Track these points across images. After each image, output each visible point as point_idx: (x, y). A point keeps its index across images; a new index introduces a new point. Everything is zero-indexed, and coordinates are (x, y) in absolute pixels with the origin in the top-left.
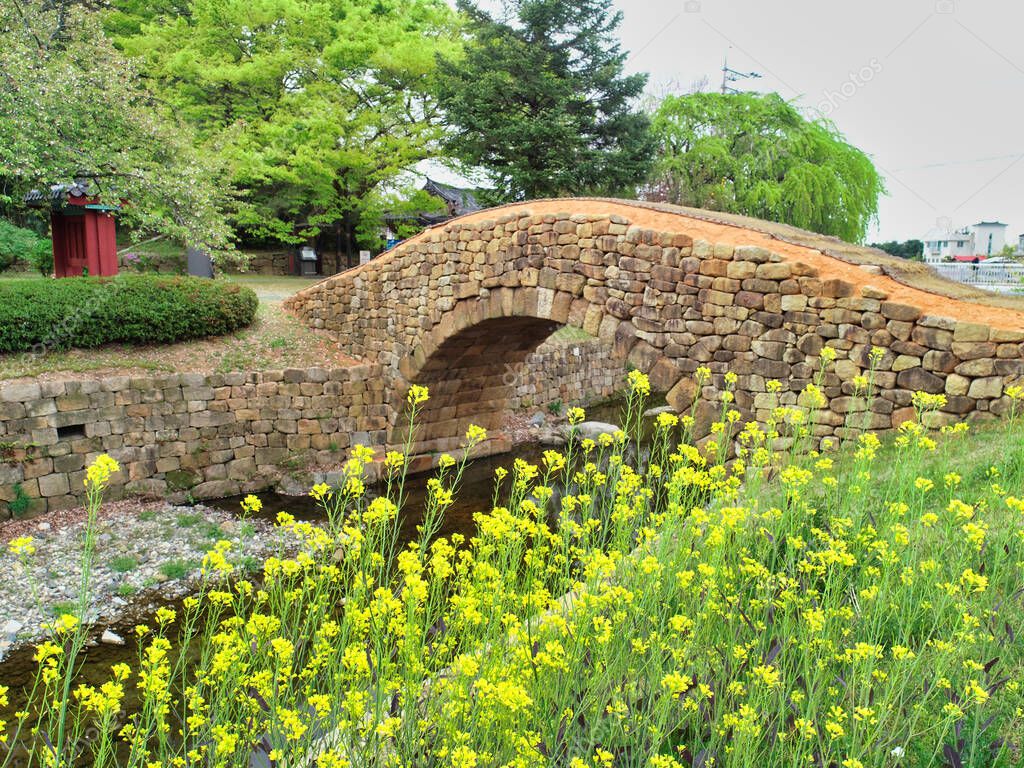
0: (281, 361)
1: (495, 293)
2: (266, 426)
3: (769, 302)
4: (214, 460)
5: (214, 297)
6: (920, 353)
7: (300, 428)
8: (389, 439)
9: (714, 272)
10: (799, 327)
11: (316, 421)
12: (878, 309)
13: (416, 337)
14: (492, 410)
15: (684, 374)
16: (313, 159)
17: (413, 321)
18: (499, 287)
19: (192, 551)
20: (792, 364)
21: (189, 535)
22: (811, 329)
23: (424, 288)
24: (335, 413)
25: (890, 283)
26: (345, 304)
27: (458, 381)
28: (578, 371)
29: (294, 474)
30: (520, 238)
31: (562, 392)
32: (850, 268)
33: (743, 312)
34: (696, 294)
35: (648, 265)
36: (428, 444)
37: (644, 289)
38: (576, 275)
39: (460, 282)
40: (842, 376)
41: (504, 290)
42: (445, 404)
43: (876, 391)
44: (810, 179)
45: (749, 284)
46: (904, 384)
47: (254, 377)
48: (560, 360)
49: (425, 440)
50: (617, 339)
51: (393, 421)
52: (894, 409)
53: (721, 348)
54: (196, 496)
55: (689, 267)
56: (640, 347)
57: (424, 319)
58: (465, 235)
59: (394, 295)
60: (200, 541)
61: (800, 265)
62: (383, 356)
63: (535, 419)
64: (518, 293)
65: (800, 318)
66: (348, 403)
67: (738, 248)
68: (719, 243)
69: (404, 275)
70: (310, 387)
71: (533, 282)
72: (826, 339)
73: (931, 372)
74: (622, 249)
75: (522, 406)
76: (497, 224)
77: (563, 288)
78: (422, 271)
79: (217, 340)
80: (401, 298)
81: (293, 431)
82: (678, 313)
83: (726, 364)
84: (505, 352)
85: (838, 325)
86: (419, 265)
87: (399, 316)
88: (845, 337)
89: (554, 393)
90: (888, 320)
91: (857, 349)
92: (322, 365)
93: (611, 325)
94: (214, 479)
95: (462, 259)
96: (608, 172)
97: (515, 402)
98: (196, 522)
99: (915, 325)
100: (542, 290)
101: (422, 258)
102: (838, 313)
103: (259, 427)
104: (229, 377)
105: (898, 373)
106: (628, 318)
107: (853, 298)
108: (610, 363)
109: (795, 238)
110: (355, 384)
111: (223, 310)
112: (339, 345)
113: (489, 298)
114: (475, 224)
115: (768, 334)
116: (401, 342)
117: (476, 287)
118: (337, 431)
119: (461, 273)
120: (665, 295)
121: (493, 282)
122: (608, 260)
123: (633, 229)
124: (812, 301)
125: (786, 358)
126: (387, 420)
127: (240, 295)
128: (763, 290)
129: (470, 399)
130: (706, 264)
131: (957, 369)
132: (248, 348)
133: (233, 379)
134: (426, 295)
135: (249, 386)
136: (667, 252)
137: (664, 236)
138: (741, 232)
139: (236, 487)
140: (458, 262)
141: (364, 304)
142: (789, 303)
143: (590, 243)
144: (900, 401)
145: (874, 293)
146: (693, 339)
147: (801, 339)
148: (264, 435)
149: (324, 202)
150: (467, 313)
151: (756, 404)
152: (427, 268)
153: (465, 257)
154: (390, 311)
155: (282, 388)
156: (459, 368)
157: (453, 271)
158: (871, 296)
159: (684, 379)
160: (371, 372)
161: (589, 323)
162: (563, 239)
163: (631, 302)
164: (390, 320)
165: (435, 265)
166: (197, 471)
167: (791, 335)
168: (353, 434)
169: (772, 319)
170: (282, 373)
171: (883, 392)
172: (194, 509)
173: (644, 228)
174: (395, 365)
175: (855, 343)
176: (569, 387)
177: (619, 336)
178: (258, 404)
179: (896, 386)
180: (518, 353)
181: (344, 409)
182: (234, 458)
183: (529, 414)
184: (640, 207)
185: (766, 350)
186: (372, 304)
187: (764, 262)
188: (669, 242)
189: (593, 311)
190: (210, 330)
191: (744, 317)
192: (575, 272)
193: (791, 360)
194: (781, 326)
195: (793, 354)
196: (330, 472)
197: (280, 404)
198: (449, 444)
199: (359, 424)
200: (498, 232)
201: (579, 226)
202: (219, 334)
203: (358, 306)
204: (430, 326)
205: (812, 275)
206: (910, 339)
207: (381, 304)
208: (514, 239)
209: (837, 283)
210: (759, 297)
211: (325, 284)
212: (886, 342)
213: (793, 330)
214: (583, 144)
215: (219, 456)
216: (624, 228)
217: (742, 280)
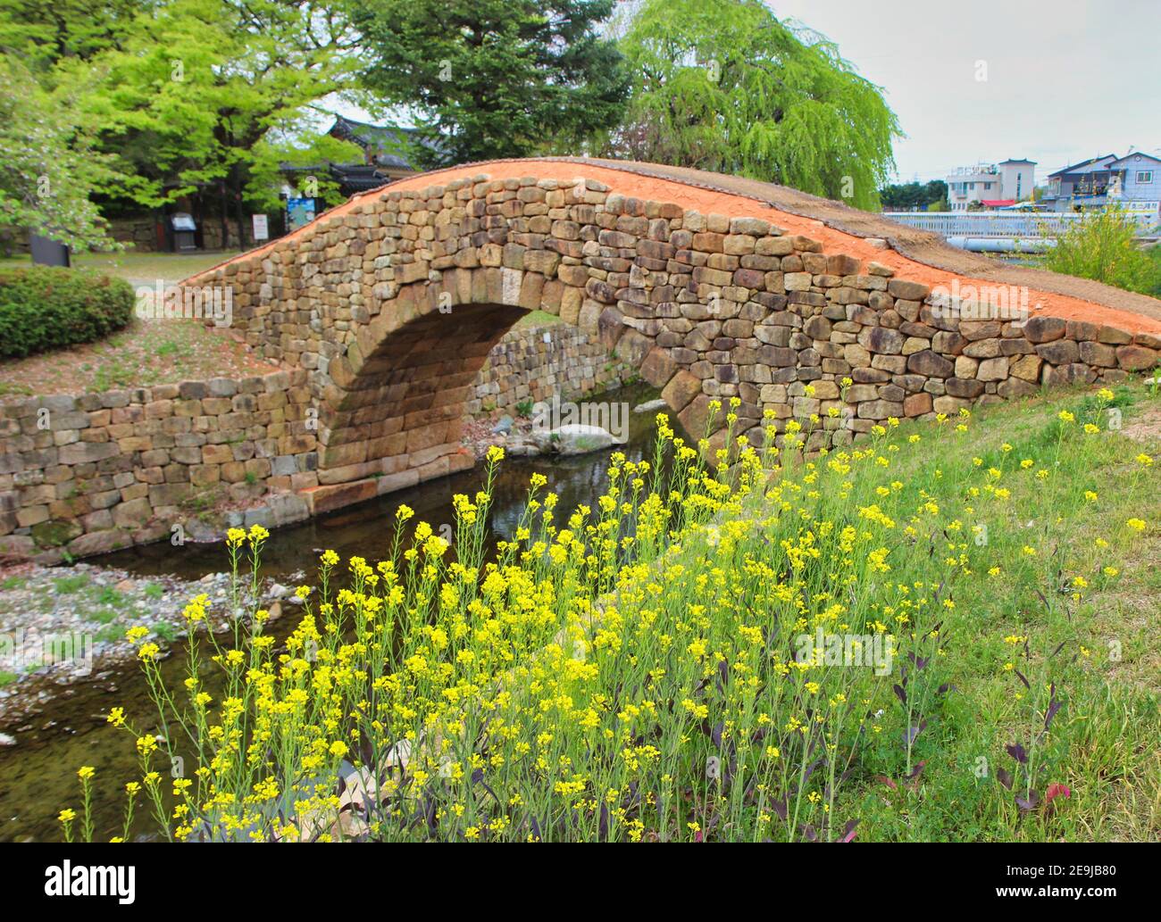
0: (174, 372)
1: (449, 276)
2: (161, 456)
3: (771, 281)
4: (95, 504)
5: (76, 293)
6: (929, 335)
7: (205, 457)
8: (321, 462)
9: (708, 248)
10: (804, 308)
11: (225, 446)
12: (885, 287)
13: (350, 333)
14: (448, 418)
15: (681, 366)
16: (184, 100)
17: (344, 313)
18: (453, 268)
19: (84, 622)
20: (799, 351)
21: (75, 603)
22: (816, 310)
23: (357, 271)
24: (249, 434)
25: (897, 258)
26: (252, 294)
27: (405, 385)
28: (550, 362)
29: (202, 515)
30: (476, 208)
31: (531, 389)
32: (855, 241)
33: (743, 293)
34: (690, 273)
35: (633, 240)
36: (371, 466)
37: (630, 268)
38: (547, 253)
39: (403, 263)
40: (852, 362)
41: (458, 271)
42: (389, 415)
43: (886, 378)
44: (812, 120)
45: (748, 261)
46: (914, 368)
47: (141, 395)
48: (528, 350)
49: (366, 461)
50: (600, 327)
51: (325, 440)
52: (906, 396)
53: (721, 334)
54: (74, 553)
55: (680, 242)
56: (628, 336)
57: (358, 310)
58: (408, 205)
59: (317, 281)
60: (93, 609)
61: (802, 239)
62: (308, 358)
63: (501, 425)
64: (478, 275)
65: (805, 299)
66: (265, 420)
67: (734, 219)
68: (712, 214)
69: (329, 256)
70: (214, 404)
71: (496, 262)
72: (833, 321)
73: (940, 354)
74: (602, 220)
75: (483, 410)
76: (446, 190)
77: (533, 268)
78: (352, 250)
79: (86, 349)
80: (327, 285)
81: (196, 460)
82: (670, 295)
83: (728, 353)
84: (461, 347)
85: (845, 305)
86: (348, 242)
87: (326, 307)
88: (853, 319)
89: (522, 391)
90: (895, 299)
91: (866, 332)
92: (229, 375)
93: (592, 312)
94: (96, 529)
95: (404, 234)
96: (572, 112)
97: (474, 405)
98: (81, 586)
99: (923, 304)
100: (507, 271)
101: (352, 234)
102: (844, 292)
103: (151, 459)
104: (108, 397)
105: (908, 356)
106: (613, 302)
107: (859, 276)
108: (589, 349)
109: (797, 206)
110: (273, 396)
111: (90, 310)
112: (247, 347)
113: (440, 282)
114: (419, 191)
115: (771, 318)
116: (331, 340)
117: (424, 268)
118: (254, 457)
119: (404, 251)
120: (654, 274)
121: (445, 262)
122: (585, 233)
123: (614, 197)
124: (817, 280)
125: (793, 344)
126: (317, 440)
127: (112, 288)
128: (762, 267)
129: (421, 406)
130: (699, 238)
131: (965, 350)
132: (127, 357)
133: (113, 399)
134: (360, 280)
135: (135, 406)
136: (654, 224)
137: (650, 205)
138: (736, 200)
139: (126, 537)
140: (399, 238)
141: (278, 293)
142: (792, 281)
143: (562, 214)
144: (911, 387)
145: (881, 270)
146: (689, 326)
147: (808, 322)
148: (158, 469)
149: (200, 154)
150: (414, 301)
151: (763, 397)
152: (360, 246)
153: (407, 232)
154: (313, 302)
155: (178, 407)
156: (406, 368)
157: (393, 250)
158: (877, 273)
159: (681, 372)
160: (293, 379)
161: (567, 309)
162: (530, 208)
163: (616, 284)
164: (314, 313)
165: (369, 242)
166: (74, 521)
167: (796, 318)
168: (274, 459)
169: (775, 300)
170: (176, 387)
171: (894, 378)
172: (76, 570)
173: (626, 196)
174: (323, 370)
175: (863, 326)
176: (541, 382)
177: (603, 324)
178: (148, 430)
179: (907, 371)
180: (478, 345)
181: (261, 429)
182: (121, 500)
183: (493, 419)
184: (620, 170)
185: (771, 335)
186: (288, 293)
187: (763, 236)
188: (656, 212)
189: (570, 295)
190: (74, 336)
191: (744, 298)
192: (546, 248)
193: (798, 346)
194: (785, 308)
195: (800, 339)
196: (249, 510)
197: (177, 428)
198: (397, 464)
199: (281, 446)
200: (448, 200)
201: (549, 194)
202: (88, 341)
203: (270, 296)
204: (367, 319)
205: (815, 250)
206: (918, 320)
207: (300, 293)
208: (470, 209)
209: (842, 258)
210: (759, 275)
211: (222, 269)
212: (894, 323)
213: (798, 312)
214: (540, 78)
215: (101, 499)
216: (602, 196)
217: (740, 256)
